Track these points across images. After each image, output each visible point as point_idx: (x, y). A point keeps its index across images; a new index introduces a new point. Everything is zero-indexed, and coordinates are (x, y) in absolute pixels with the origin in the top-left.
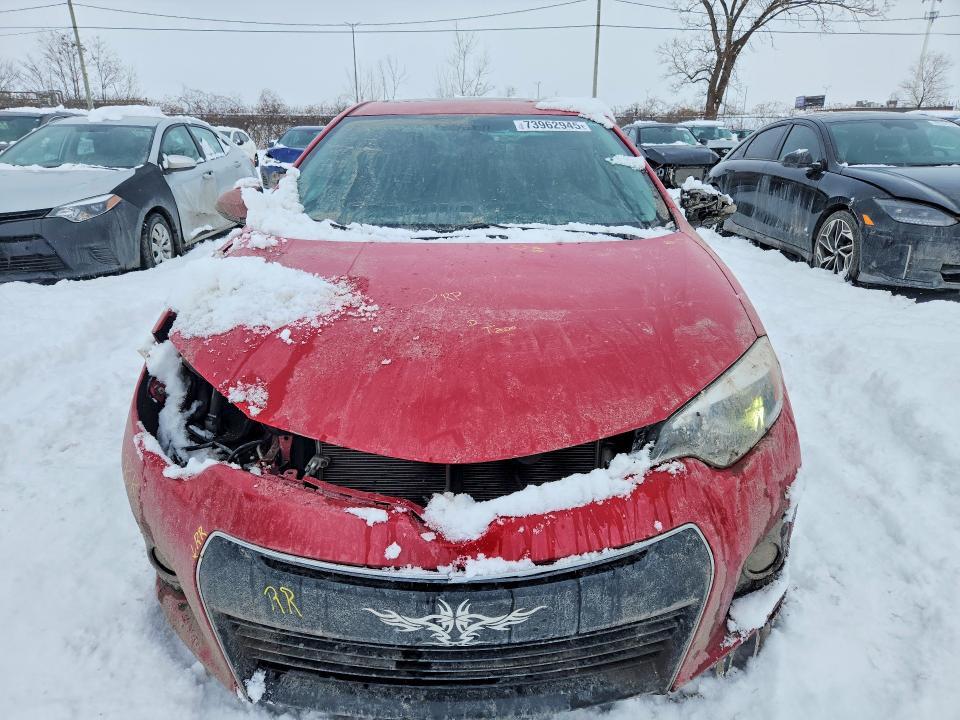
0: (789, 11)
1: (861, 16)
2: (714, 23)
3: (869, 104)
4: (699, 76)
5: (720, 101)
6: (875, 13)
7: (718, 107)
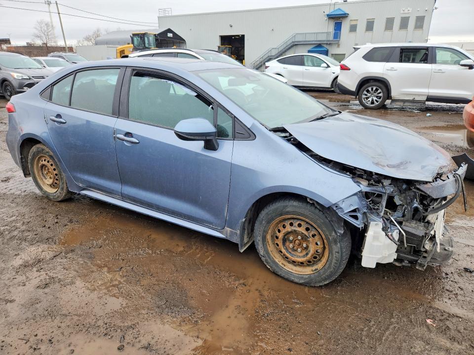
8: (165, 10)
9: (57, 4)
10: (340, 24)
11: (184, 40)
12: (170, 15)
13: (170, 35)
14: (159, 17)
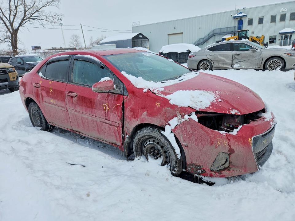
0: (30, 21)
1: (53, 24)
2: (5, 23)
3: (55, 48)
4: (6, 40)
5: (17, 48)
6: (56, 23)
7: (17, 50)
8: (136, 23)
9: (81, 25)
10: (242, 21)
11: (148, 39)
12: (139, 25)
13: (141, 36)
14: (132, 27)
